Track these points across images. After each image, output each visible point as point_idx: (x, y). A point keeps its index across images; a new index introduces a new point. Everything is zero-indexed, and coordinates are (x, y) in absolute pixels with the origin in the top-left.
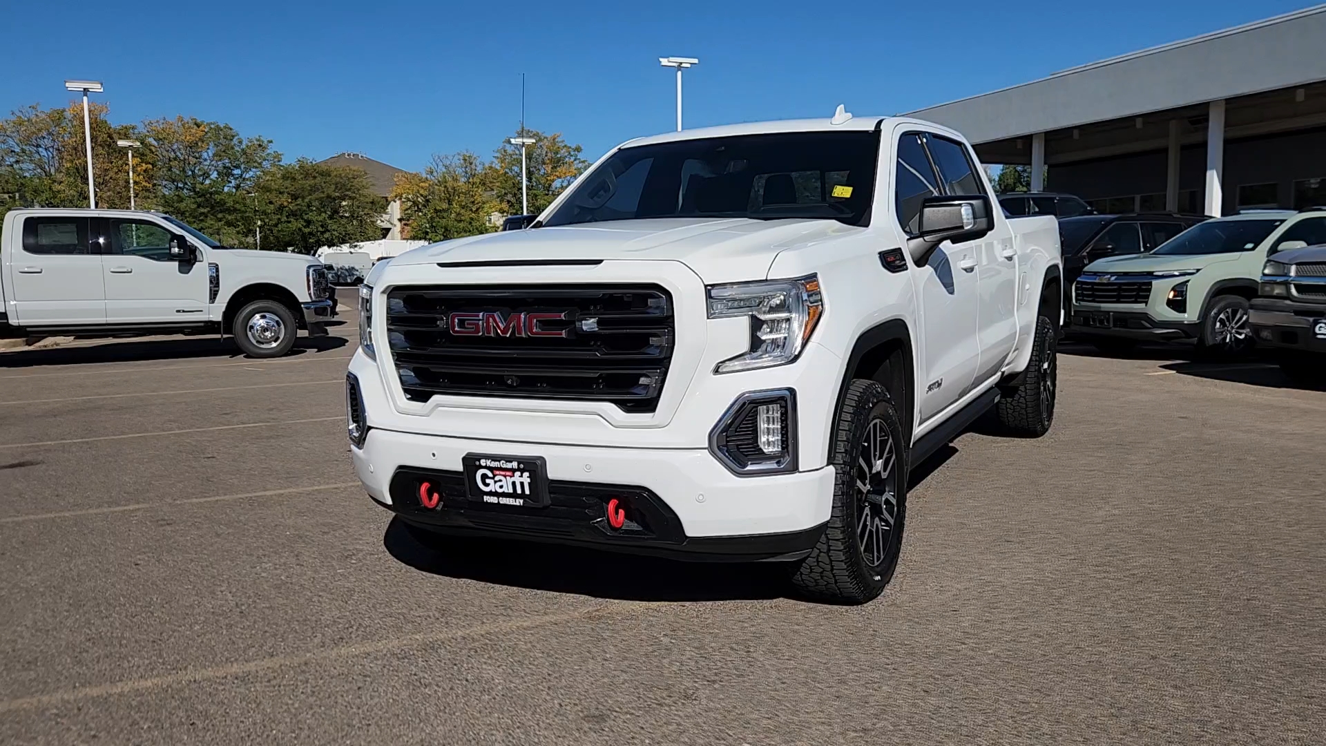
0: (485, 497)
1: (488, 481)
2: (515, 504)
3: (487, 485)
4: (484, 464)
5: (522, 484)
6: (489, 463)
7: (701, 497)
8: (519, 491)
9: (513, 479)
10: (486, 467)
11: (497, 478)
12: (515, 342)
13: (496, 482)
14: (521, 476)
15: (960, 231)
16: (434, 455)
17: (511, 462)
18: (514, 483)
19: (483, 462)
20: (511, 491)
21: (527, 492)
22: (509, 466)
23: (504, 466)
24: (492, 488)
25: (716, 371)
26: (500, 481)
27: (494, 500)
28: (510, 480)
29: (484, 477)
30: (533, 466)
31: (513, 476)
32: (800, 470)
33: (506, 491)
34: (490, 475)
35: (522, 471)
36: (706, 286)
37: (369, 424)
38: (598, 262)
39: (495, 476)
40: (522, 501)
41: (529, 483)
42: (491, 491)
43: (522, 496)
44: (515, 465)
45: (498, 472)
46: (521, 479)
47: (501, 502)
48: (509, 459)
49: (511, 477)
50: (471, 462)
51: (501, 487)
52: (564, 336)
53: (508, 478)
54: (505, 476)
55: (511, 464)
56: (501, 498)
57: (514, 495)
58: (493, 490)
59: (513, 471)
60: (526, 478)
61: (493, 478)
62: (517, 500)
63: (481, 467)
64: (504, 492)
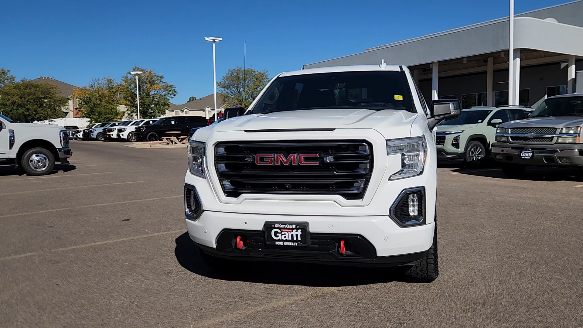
0: (276, 242)
1: (277, 235)
2: (293, 245)
3: (278, 236)
4: (277, 227)
5: (297, 235)
6: (279, 226)
7: (386, 238)
8: (295, 239)
9: (292, 233)
10: (278, 228)
11: (283, 233)
12: (291, 167)
13: (282, 235)
14: (297, 232)
15: (450, 115)
16: (246, 223)
17: (292, 225)
18: (292, 235)
19: (276, 226)
20: (290, 239)
21: (299, 239)
22: (291, 227)
23: (288, 227)
24: (280, 238)
25: (390, 180)
26: (285, 234)
27: (281, 243)
28: (290, 234)
29: (276, 233)
30: (303, 227)
31: (292, 232)
32: (427, 223)
33: (288, 239)
34: (279, 231)
35: (297, 229)
36: (386, 140)
37: (204, 209)
38: (333, 129)
39: (282, 232)
40: (297, 244)
41: (301, 235)
42: (279, 239)
43: (297, 241)
44: (294, 226)
45: (283, 230)
46: (297, 233)
47: (285, 245)
48: (291, 223)
49: (291, 232)
50: (269, 226)
51: (285, 237)
52: (318, 165)
53: (289, 233)
54: (288, 232)
55: (292, 226)
56: (285, 243)
57: (292, 241)
58: (281, 239)
59: (293, 229)
60: (299, 233)
61: (281, 233)
62: (294, 243)
63: (275, 228)
64: (286, 240)
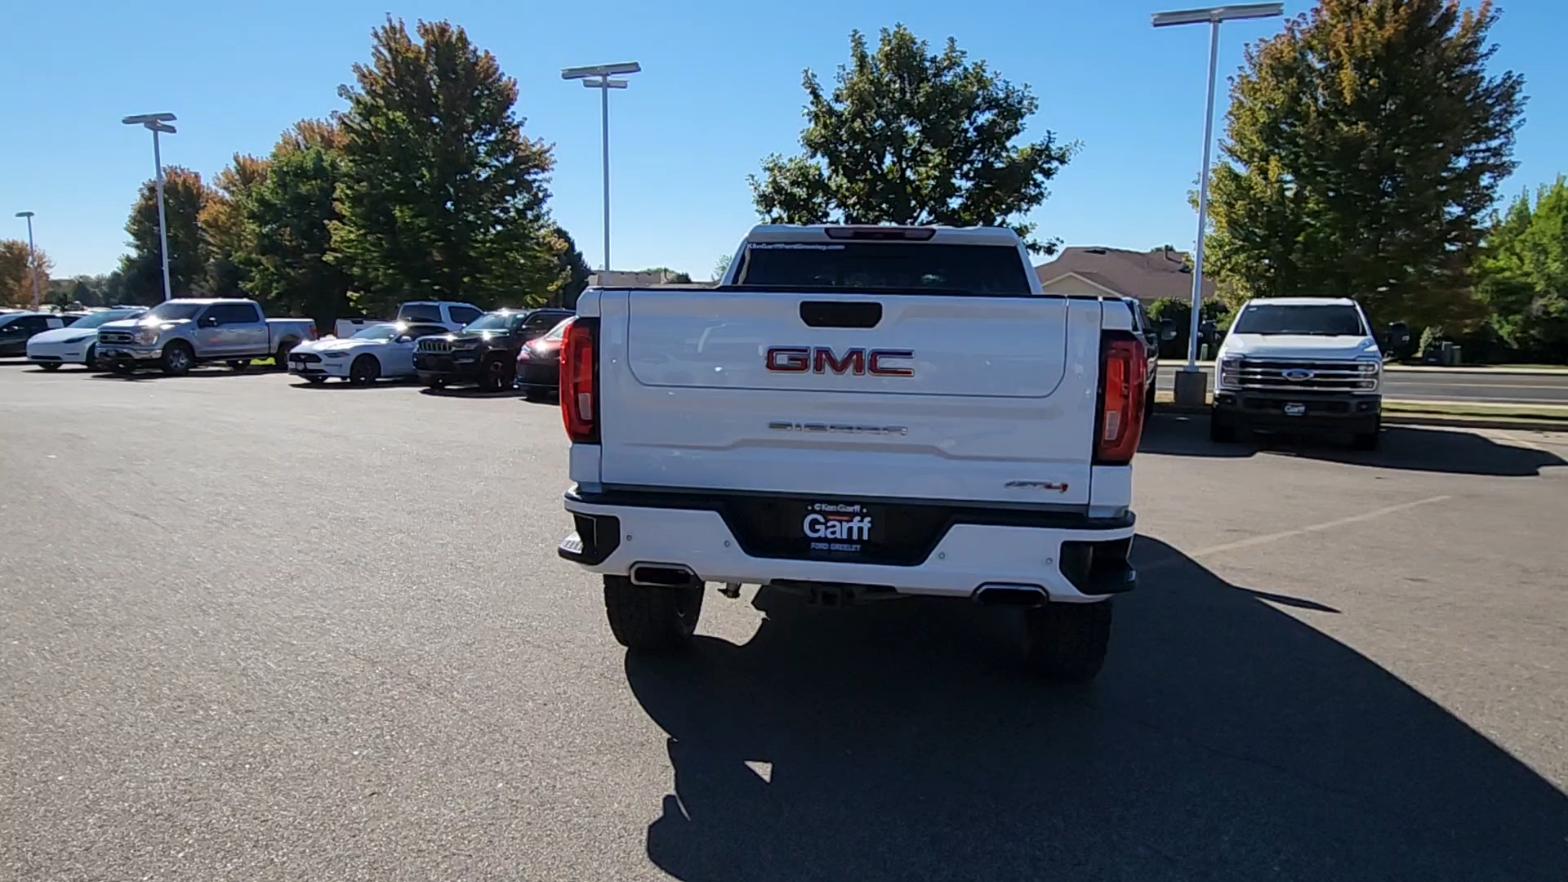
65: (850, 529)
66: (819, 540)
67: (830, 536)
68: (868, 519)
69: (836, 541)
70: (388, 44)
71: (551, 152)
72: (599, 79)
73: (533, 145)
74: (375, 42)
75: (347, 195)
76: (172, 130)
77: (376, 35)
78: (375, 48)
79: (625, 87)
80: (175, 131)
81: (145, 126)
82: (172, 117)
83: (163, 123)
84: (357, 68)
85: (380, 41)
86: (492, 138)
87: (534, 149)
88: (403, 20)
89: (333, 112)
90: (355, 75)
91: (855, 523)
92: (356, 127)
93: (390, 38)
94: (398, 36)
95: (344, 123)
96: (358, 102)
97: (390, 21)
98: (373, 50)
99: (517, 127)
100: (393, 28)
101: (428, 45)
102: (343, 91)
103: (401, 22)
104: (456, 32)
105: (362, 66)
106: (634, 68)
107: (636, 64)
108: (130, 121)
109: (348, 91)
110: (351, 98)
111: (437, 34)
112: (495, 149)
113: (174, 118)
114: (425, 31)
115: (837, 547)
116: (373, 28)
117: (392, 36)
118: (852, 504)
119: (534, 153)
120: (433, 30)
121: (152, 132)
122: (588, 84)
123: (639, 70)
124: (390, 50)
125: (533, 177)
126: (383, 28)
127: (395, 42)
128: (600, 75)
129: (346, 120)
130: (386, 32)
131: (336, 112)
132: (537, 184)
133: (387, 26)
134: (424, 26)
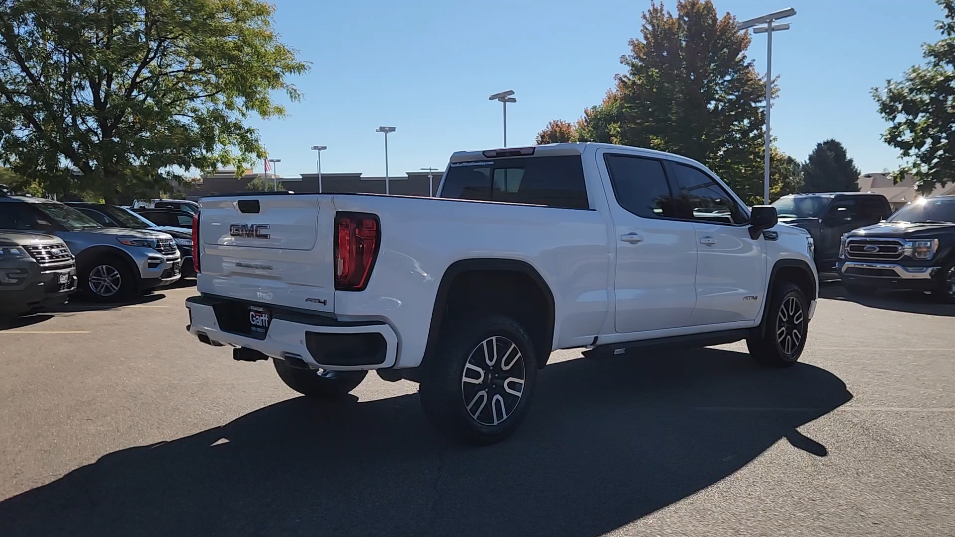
65: (262, 320)
66: (255, 326)
67: (258, 324)
68: (267, 316)
69: (259, 327)
70: (652, 22)
71: (775, 83)
72: (766, 25)
73: (760, 80)
74: (644, 22)
75: (618, 132)
76: (514, 100)
77: (644, 17)
78: (644, 26)
79: (788, 29)
80: (515, 101)
81: (499, 100)
82: (512, 92)
83: (509, 97)
84: (631, 43)
85: (648, 21)
86: (728, 78)
87: (761, 83)
88: (663, 3)
89: (616, 75)
90: (631, 47)
91: (263, 318)
92: (630, 83)
93: (653, 17)
94: (659, 15)
95: (623, 81)
96: (633, 65)
97: (653, 5)
98: (642, 28)
99: (747, 67)
100: (655, 10)
101: (681, 17)
102: (623, 60)
103: (661, 5)
104: (704, 3)
105: (635, 40)
106: (791, 12)
107: (792, 9)
108: (492, 98)
109: (627, 59)
110: (628, 63)
111: (689, 7)
112: (733, 86)
113: (514, 93)
114: (681, 7)
115: (259, 330)
116: (643, 12)
117: (655, 14)
118: (260, 307)
119: (761, 85)
120: (686, 6)
121: (503, 103)
122: (755, 31)
123: (795, 13)
124: (653, 26)
125: (758, 104)
126: (649, 11)
127: (657, 20)
128: (766, 22)
129: (624, 79)
130: (651, 13)
131: (618, 74)
132: (761, 110)
133: (652, 9)
134: (681, 3)
